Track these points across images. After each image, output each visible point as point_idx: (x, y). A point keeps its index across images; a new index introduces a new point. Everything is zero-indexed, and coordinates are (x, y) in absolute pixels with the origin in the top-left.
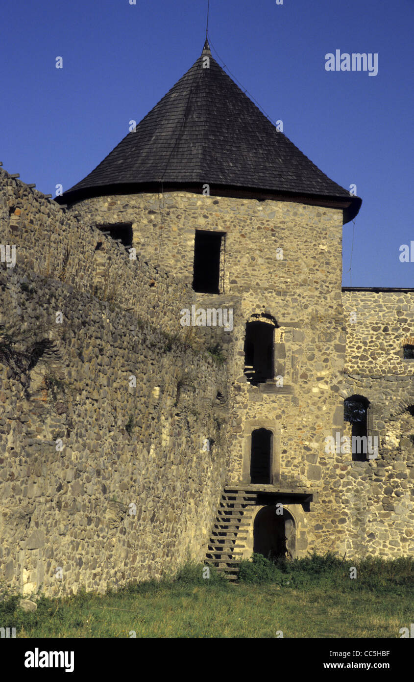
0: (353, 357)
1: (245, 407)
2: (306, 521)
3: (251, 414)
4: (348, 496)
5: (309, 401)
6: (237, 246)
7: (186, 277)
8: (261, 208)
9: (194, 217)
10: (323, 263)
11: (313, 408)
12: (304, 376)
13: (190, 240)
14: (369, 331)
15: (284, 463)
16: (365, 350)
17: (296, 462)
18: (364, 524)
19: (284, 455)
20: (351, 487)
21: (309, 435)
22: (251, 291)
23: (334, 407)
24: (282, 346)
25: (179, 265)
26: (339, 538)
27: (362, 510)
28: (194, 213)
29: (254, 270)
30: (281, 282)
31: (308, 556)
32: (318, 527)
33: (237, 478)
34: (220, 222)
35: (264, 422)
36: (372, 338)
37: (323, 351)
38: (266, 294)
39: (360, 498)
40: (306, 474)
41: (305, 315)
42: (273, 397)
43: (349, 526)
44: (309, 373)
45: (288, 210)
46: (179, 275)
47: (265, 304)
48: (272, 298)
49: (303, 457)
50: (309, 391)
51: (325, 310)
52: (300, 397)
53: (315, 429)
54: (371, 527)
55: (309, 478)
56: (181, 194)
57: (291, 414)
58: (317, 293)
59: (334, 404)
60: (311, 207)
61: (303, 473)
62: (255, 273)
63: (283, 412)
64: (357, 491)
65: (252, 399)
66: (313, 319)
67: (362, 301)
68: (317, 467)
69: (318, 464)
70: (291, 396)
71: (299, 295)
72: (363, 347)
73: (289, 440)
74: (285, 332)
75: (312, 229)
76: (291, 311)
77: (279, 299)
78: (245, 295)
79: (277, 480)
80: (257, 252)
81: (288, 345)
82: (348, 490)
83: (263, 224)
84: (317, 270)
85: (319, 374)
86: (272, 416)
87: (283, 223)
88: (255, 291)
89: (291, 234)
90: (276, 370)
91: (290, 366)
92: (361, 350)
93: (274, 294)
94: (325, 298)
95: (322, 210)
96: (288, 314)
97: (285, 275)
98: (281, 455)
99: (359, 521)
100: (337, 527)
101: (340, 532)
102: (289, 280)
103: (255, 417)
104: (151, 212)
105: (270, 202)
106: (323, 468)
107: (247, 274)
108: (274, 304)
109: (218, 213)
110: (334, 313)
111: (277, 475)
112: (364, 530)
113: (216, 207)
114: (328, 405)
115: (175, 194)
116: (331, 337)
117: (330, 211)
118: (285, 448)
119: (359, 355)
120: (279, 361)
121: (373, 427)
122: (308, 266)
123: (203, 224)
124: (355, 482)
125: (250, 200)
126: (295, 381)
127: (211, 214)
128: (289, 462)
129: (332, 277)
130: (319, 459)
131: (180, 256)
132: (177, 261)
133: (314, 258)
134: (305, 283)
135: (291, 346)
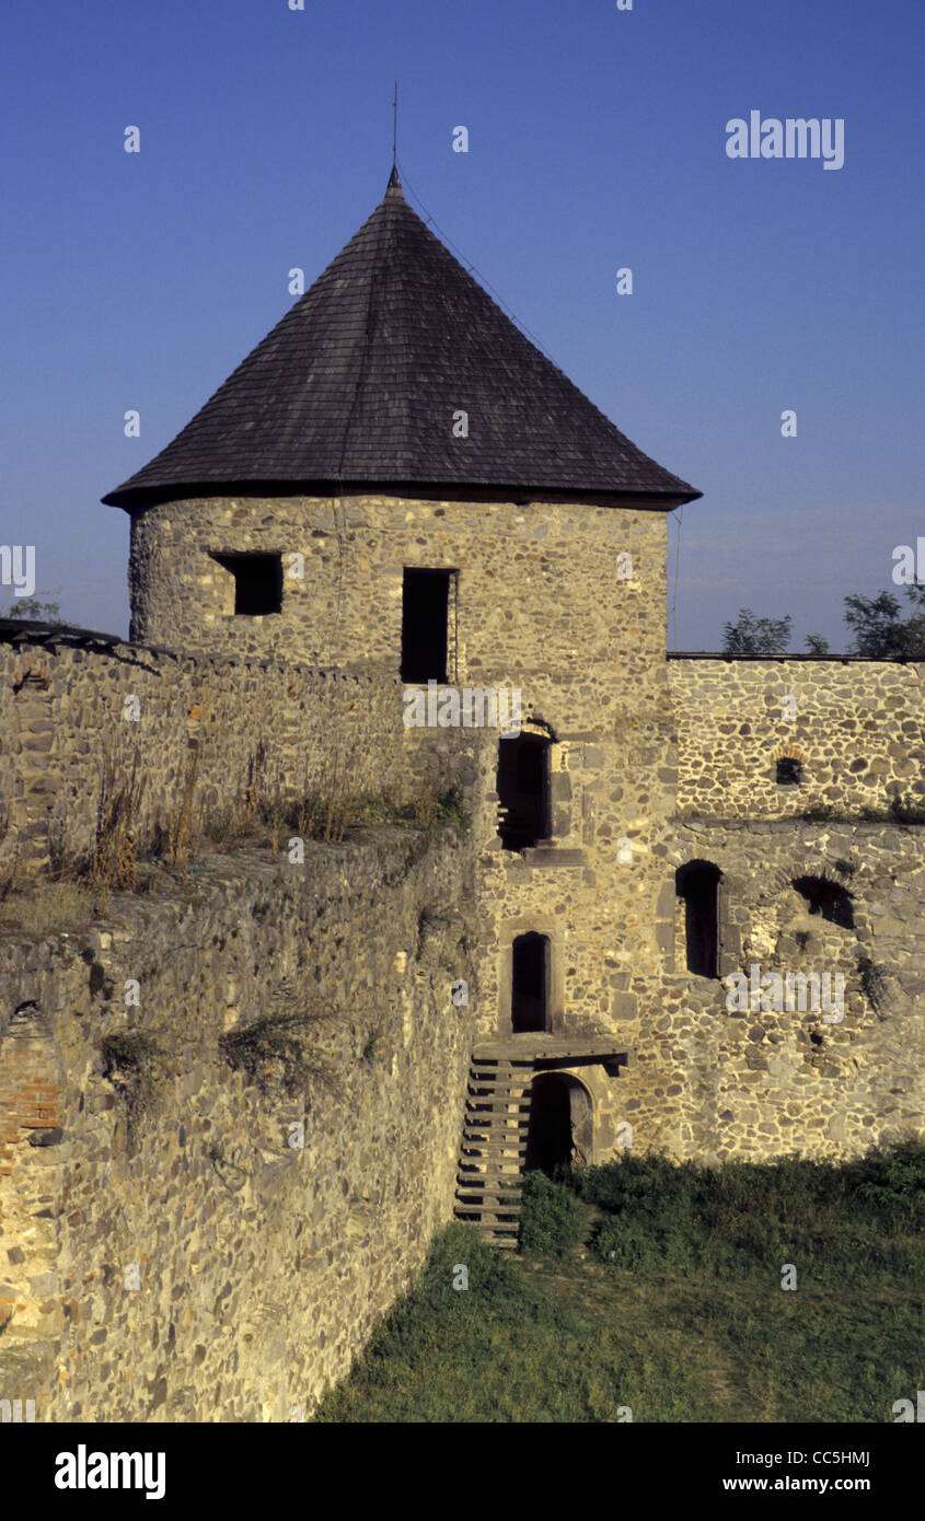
0: (687, 783)
1: (501, 896)
2: (610, 1095)
3: (512, 906)
4: (684, 1044)
5: (614, 876)
6: (479, 594)
7: (389, 658)
8: (521, 519)
9: (400, 544)
10: (633, 615)
11: (622, 888)
12: (605, 831)
13: (393, 587)
14: (714, 733)
15: (571, 993)
16: (707, 769)
17: (592, 989)
18: (713, 1095)
19: (572, 978)
20: (688, 1028)
21: (614, 937)
22: (508, 679)
23: (658, 885)
24: (565, 777)
25: (375, 635)
26: (669, 1121)
27: (709, 1070)
28: (401, 536)
29: (511, 637)
30: (561, 657)
31: (615, 1157)
32: (632, 1104)
33: (488, 1027)
34: (448, 550)
35: (535, 920)
36: (720, 745)
37: (638, 782)
38: (535, 682)
39: (705, 1047)
40: (609, 1010)
41: (604, 718)
42: (550, 872)
43: (686, 1099)
44: (613, 826)
45: (571, 521)
46: (375, 654)
47: (533, 702)
48: (545, 690)
49: (604, 980)
50: (614, 857)
51: (640, 704)
52: (598, 871)
53: (625, 927)
54: (726, 1101)
55: (616, 1016)
56: (376, 501)
57: (582, 902)
59: (659, 878)
60: (611, 510)
61: (605, 1009)
62: (514, 642)
63: (569, 899)
64: (700, 1035)
65: (512, 879)
66: (619, 723)
67: (701, 676)
68: (629, 997)
69: (630, 991)
70: (582, 868)
71: (594, 680)
72: (705, 764)
73: (580, 949)
74: (570, 751)
75: (614, 553)
76: (579, 710)
77: (557, 690)
78: (497, 686)
79: (560, 1024)
80: (517, 602)
81: (574, 775)
82: (685, 1034)
83: (526, 548)
84: (624, 629)
85: (631, 827)
86: (547, 908)
87: (562, 544)
88: (515, 678)
89: (577, 565)
90: (555, 823)
91: (580, 814)
92: (701, 769)
93: (548, 681)
94: (639, 681)
95: (631, 514)
96: (576, 716)
97: (568, 644)
98: (566, 979)
99: (704, 1090)
100: (665, 1101)
101: (670, 1110)
102: (574, 652)
103: (518, 912)
104: (318, 534)
105: (536, 506)
106: (640, 998)
107: (499, 645)
108: (548, 701)
109: (444, 533)
110: (655, 708)
111: (559, 1016)
112: (713, 1106)
113: (439, 522)
114: (648, 882)
115: (364, 500)
116: (652, 756)
117: (646, 517)
118: (572, 965)
119: (697, 777)
120: (559, 805)
121: (728, 919)
122: (607, 623)
123: (417, 556)
124: (696, 1019)
125: (501, 505)
126: (589, 841)
127: (431, 536)
128: (579, 990)
129: (652, 641)
130: (632, 983)
131: (375, 618)
132: (370, 627)
133: (618, 607)
134: (602, 656)
135: (582, 776)
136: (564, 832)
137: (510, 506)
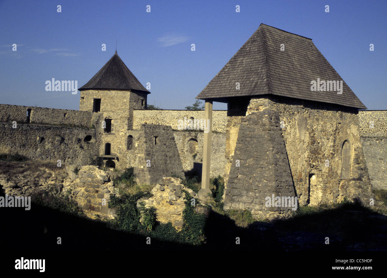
1: (104, 138)
2: (118, 164)
3: (105, 140)
4: (128, 158)
5: (119, 136)
6: (103, 102)
7: (91, 109)
10: (124, 104)
11: (120, 138)
12: (118, 131)
13: (92, 101)
15: (113, 151)
17: (116, 150)
21: (119, 144)
23: (125, 138)
24: (113, 124)
28: (94, 95)
30: (113, 109)
32: (121, 165)
33: (102, 154)
34: (99, 96)
35: (108, 141)
36: (139, 121)
38: (109, 112)
41: (119, 117)
42: (111, 136)
44: (119, 130)
45: (116, 93)
47: (109, 114)
49: (118, 149)
50: (119, 134)
51: (125, 115)
52: (117, 136)
53: (121, 143)
55: (119, 154)
56: (91, 90)
57: (115, 139)
58: (123, 111)
60: (122, 91)
62: (108, 108)
63: (113, 139)
64: (130, 157)
65: (105, 136)
68: (121, 151)
70: (115, 135)
71: (118, 112)
72: (137, 123)
73: (115, 145)
74: (114, 121)
75: (122, 97)
76: (115, 116)
77: (112, 113)
78: (104, 113)
80: (108, 103)
81: (114, 124)
83: (110, 96)
84: (123, 106)
85: (121, 131)
86: (110, 140)
87: (114, 96)
88: (107, 112)
89: (116, 98)
91: (115, 129)
94: (125, 113)
95: (125, 92)
97: (115, 108)
98: (113, 149)
99: (130, 164)
105: (111, 91)
106: (123, 152)
107: (105, 108)
108: (111, 115)
111: (111, 153)
113: (99, 93)
116: (124, 122)
117: (127, 92)
118: (114, 147)
120: (112, 127)
121: (133, 142)
122: (120, 105)
123: (95, 97)
124: (130, 155)
126: (116, 132)
127: (97, 95)
129: (127, 108)
131: (90, 104)
132: (90, 106)
133: (122, 103)
134: (119, 109)
135: (115, 124)
136: (112, 131)
137: (108, 91)
